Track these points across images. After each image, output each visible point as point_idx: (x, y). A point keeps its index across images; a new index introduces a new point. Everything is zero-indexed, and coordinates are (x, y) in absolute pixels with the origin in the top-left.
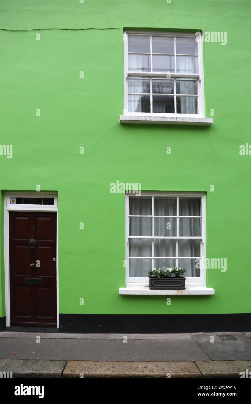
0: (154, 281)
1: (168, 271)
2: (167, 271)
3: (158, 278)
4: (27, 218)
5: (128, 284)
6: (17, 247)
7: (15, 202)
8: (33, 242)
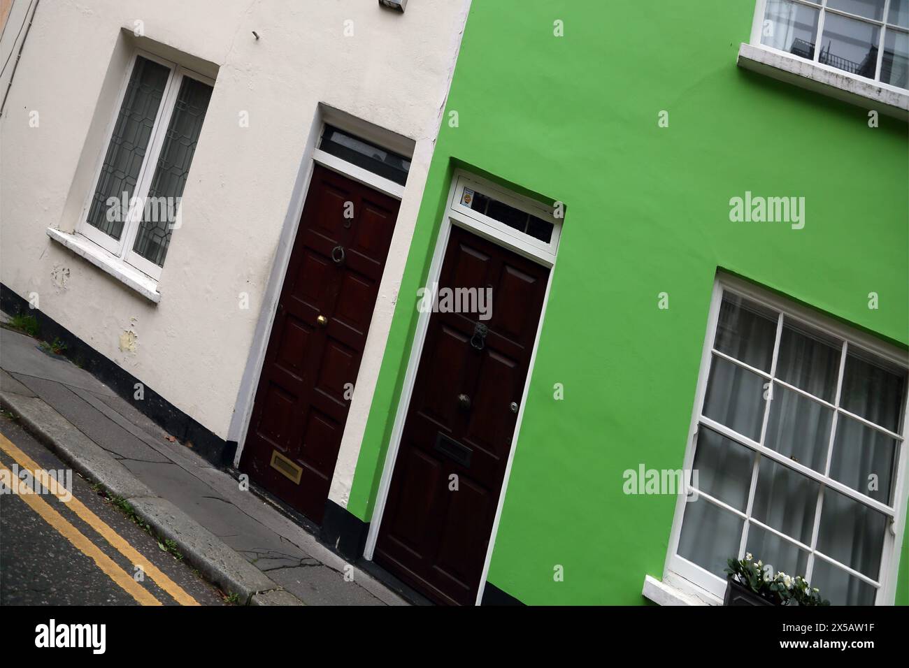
0: (740, 597)
1: (781, 580)
2: (778, 581)
3: (751, 590)
4: (484, 259)
5: (670, 574)
6: (446, 331)
7: (470, 204)
8: (481, 332)
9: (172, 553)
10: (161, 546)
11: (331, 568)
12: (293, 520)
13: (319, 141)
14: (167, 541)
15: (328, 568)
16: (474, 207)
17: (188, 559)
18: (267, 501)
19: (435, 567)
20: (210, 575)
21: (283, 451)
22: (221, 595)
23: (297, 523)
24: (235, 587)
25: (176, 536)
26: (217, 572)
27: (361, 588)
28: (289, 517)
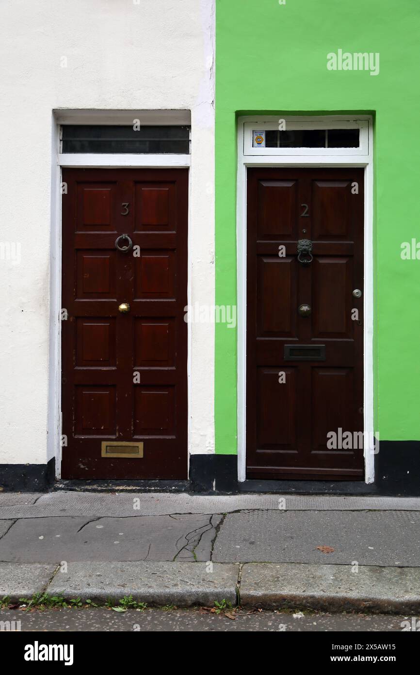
6: (265, 261)
7: (264, 143)
8: (307, 247)
9: (132, 607)
10: (119, 609)
11: (233, 512)
12: (155, 491)
13: (60, 145)
14: (122, 601)
15: (232, 514)
16: (268, 145)
17: (153, 602)
18: (118, 491)
19: (314, 452)
20: (185, 600)
21: (114, 437)
22: (207, 610)
23: (159, 491)
24: (218, 596)
25: (127, 591)
26: (191, 594)
27: (270, 512)
28: (149, 491)
